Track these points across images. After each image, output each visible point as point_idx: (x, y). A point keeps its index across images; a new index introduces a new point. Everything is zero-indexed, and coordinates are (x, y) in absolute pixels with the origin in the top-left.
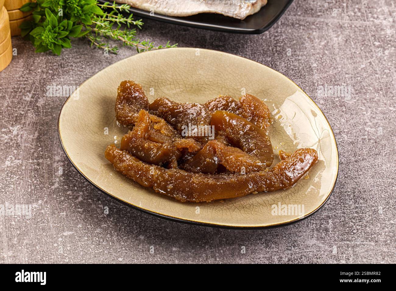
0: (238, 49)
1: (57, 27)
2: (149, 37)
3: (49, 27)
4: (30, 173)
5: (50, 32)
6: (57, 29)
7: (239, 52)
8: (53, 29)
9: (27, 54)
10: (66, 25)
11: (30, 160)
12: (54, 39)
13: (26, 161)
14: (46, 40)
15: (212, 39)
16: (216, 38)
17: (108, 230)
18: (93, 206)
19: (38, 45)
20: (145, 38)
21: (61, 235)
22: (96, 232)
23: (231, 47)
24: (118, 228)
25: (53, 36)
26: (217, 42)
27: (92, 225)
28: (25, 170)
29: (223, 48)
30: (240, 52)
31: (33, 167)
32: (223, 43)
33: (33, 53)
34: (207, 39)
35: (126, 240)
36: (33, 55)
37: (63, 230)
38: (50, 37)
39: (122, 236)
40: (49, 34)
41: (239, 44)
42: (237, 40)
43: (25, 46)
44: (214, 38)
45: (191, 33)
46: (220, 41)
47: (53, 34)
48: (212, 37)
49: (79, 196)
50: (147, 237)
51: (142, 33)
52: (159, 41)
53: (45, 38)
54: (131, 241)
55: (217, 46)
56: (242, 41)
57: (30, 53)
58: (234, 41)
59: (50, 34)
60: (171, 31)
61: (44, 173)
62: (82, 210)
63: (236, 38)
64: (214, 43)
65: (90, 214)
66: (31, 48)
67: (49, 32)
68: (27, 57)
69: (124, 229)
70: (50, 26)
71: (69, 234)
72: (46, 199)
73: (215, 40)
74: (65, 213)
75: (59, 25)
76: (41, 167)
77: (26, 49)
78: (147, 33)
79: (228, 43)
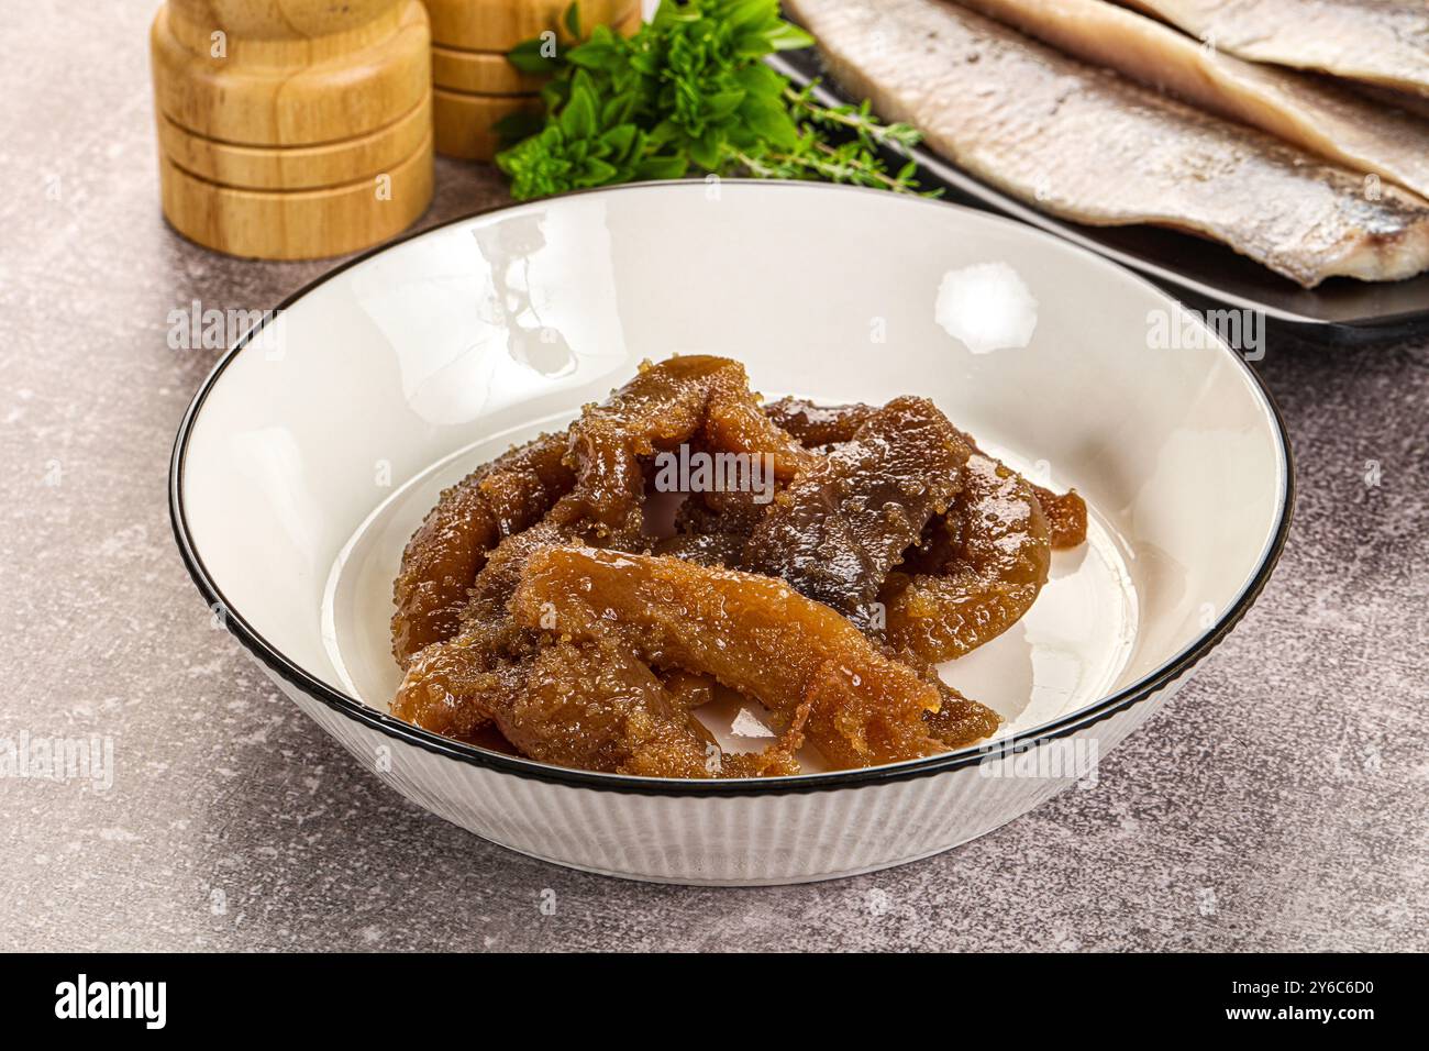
1: (587, 143)
3: (553, 133)
5: (548, 153)
6: (583, 149)
8: (564, 144)
10: (624, 145)
12: (551, 180)
17: (270, 870)
18: (285, 776)
21: (91, 832)
22: (220, 862)
24: (312, 876)
25: (554, 168)
27: (226, 836)
35: (305, 924)
37: (110, 823)
39: (302, 908)
40: (541, 157)
47: (559, 161)
49: (263, 725)
50: (394, 939)
54: (322, 934)
59: (546, 159)
62: (235, 774)
65: (250, 798)
69: (328, 886)
71: (119, 838)
72: (138, 701)
74: (164, 766)
75: (595, 136)
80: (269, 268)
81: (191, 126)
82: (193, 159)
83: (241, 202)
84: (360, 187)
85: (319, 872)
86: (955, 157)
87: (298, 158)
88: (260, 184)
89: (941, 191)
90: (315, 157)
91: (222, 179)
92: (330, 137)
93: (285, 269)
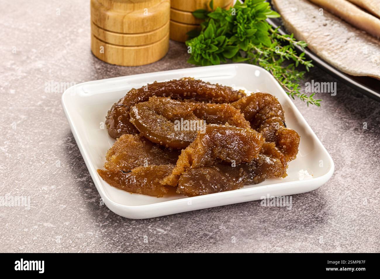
1: (211, 40)
5: (200, 42)
8: (204, 40)
12: (201, 51)
17: (90, 239)
21: (41, 223)
22: (76, 235)
25: (201, 46)
27: (79, 228)
37: (47, 221)
57: (182, 61)
60: (342, 92)
69: (106, 245)
71: (49, 226)
72: (61, 187)
74: (65, 206)
75: (214, 38)
80: (119, 68)
81: (99, 25)
82: (99, 35)
83: (112, 48)
84: (146, 47)
85: (104, 240)
86: (317, 52)
87: (128, 37)
88: (117, 44)
89: (311, 61)
90: (133, 37)
91: (107, 41)
92: (138, 32)
93: (123, 68)
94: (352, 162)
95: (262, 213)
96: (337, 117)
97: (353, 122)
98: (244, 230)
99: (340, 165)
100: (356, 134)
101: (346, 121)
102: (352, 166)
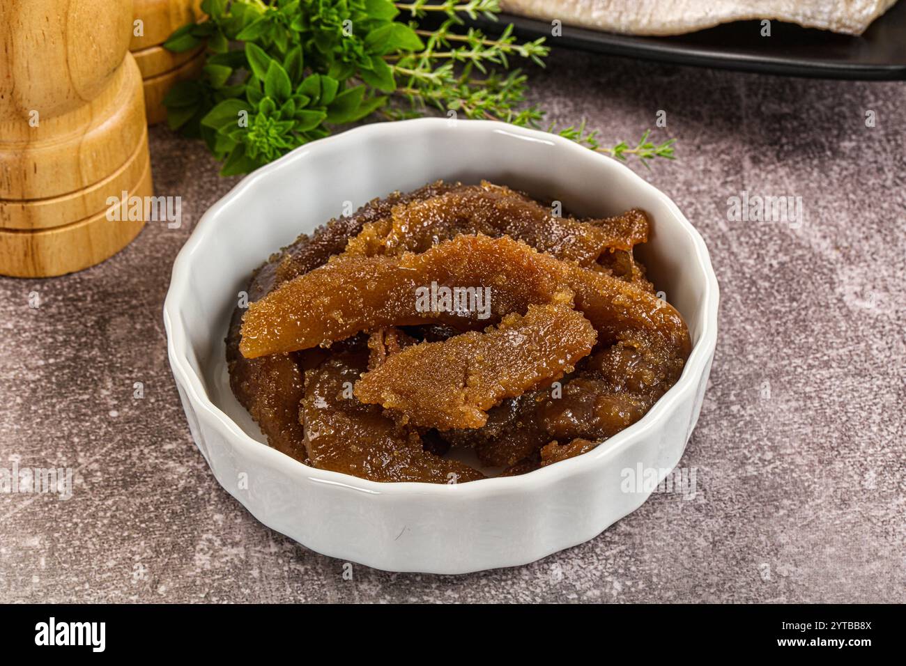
0: (842, 121)
1: (291, 100)
2: (562, 99)
3: (267, 101)
4: (278, 589)
5: (271, 119)
6: (290, 106)
7: (845, 133)
8: (278, 108)
9: (196, 183)
10: (315, 90)
11: (272, 543)
12: (283, 138)
13: (258, 549)
14: (261, 142)
15: (756, 95)
16: (766, 89)
19: (226, 155)
20: (550, 104)
23: (820, 118)
25: (281, 128)
26: (774, 103)
28: (261, 581)
29: (795, 124)
30: (849, 132)
31: (286, 568)
32: (792, 107)
33: (214, 179)
34: (738, 97)
36: (216, 185)
38: (273, 132)
40: (268, 123)
41: (841, 104)
42: (831, 93)
43: (186, 157)
44: (761, 91)
45: (687, 78)
46: (781, 99)
47: (282, 123)
48: (754, 87)
51: (537, 87)
52: (595, 111)
53: (257, 136)
55: (774, 116)
56: (847, 96)
57: (205, 179)
58: (825, 98)
59: (271, 124)
60: (625, 77)
61: (323, 586)
63: (828, 87)
64: (763, 109)
66: (204, 161)
67: (268, 119)
68: (199, 193)
70: (268, 98)
73: (765, 96)
75: (294, 92)
76: (309, 567)
77: (189, 165)
78: (554, 86)
79: (806, 106)
82: (9, 219)
83: (54, 237)
91: (37, 226)
94: (837, 248)
95: (815, 483)
96: (687, 149)
97: (728, 144)
98: (834, 549)
99: (825, 271)
100: (769, 172)
101: (714, 150)
102: (849, 259)
